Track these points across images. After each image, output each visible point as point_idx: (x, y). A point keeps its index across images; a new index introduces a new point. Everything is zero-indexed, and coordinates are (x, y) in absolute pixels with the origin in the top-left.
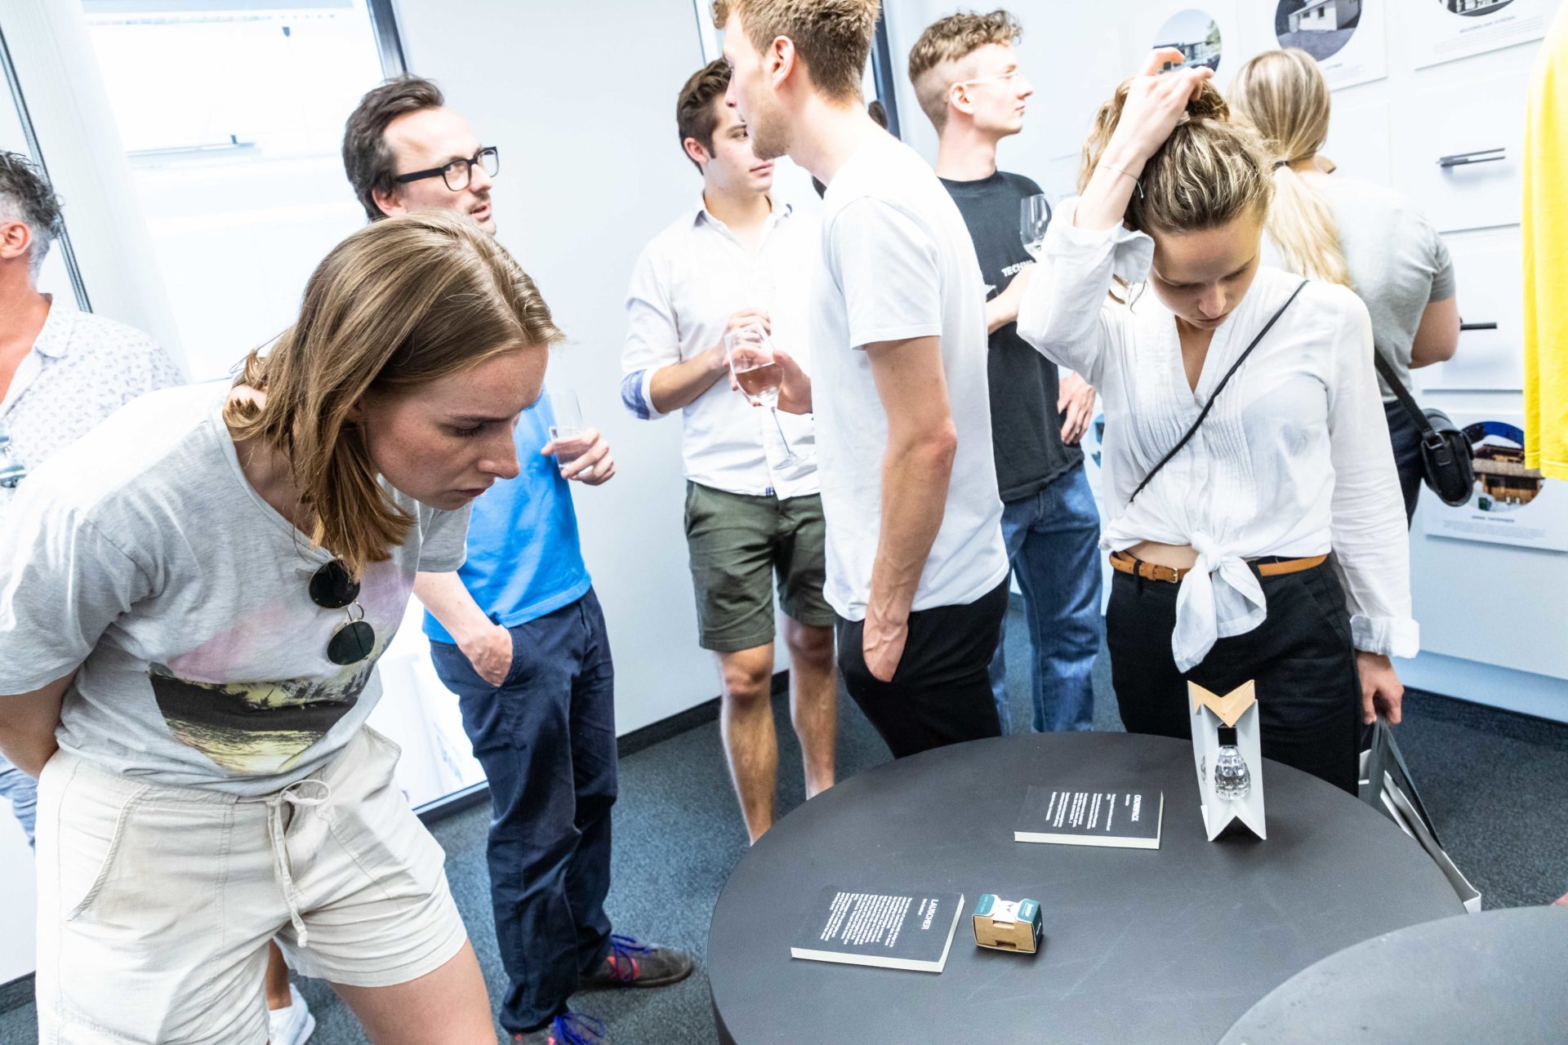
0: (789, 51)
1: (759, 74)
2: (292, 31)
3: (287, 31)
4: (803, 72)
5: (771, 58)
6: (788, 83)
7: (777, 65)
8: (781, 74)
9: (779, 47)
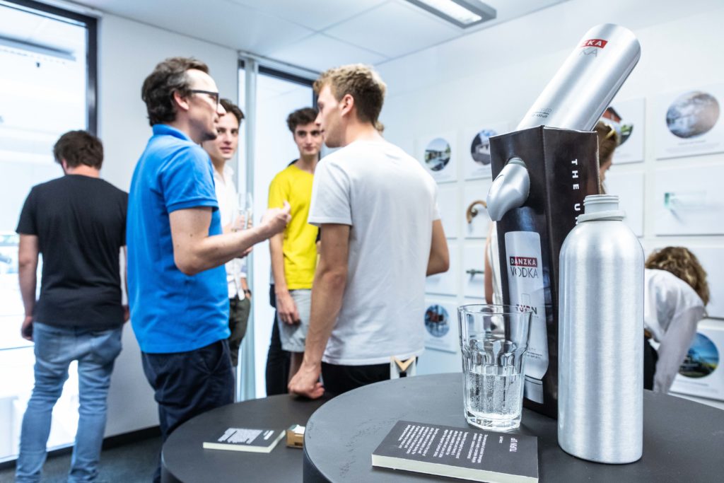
0: (351, 102)
1: (336, 110)
2: (41, 66)
3: (38, 65)
4: (355, 111)
5: (342, 105)
6: (348, 115)
7: (345, 107)
8: (347, 110)
9: (347, 100)
